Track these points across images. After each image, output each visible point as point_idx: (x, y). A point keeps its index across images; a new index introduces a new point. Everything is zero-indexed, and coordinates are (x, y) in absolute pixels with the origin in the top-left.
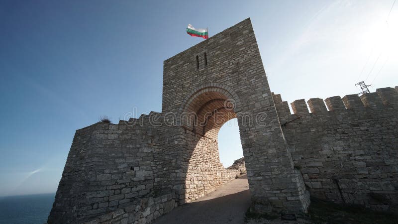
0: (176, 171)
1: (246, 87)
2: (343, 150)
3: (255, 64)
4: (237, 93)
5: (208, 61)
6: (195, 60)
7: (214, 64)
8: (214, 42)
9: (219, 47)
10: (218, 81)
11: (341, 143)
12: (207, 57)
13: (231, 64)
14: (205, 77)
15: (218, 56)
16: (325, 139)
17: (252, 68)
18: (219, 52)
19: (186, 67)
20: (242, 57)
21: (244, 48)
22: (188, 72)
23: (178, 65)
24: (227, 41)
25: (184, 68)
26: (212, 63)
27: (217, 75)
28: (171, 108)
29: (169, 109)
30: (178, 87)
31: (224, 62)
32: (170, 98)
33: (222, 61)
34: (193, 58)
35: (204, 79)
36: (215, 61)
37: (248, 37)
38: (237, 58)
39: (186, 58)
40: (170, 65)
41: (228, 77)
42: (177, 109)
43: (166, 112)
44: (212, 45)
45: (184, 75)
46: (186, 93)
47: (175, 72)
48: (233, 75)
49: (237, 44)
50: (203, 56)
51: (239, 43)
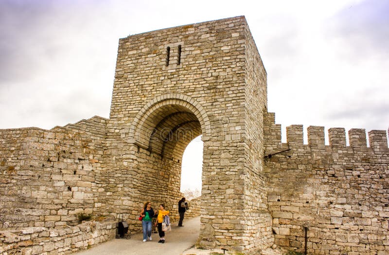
3: (237, 85)
4: (209, 116)
5: (182, 61)
6: (165, 53)
7: (188, 68)
8: (194, 35)
10: (189, 94)
12: (182, 54)
13: (210, 75)
14: (175, 83)
15: (195, 58)
18: (198, 52)
20: (225, 70)
21: (229, 58)
22: (153, 68)
23: (139, 51)
24: (211, 39)
25: (147, 59)
26: (187, 65)
27: (189, 84)
28: (122, 116)
29: (119, 116)
30: (135, 87)
31: (202, 70)
32: (123, 101)
33: (199, 67)
34: (163, 49)
35: (173, 85)
36: (190, 63)
37: (237, 44)
38: (218, 69)
39: (152, 45)
40: (128, 48)
41: (203, 92)
42: (131, 118)
43: (115, 119)
44: (190, 38)
45: (146, 72)
46: (146, 98)
47: (134, 61)
48: (209, 91)
49: (222, 49)
50: (177, 51)
51: (225, 49)
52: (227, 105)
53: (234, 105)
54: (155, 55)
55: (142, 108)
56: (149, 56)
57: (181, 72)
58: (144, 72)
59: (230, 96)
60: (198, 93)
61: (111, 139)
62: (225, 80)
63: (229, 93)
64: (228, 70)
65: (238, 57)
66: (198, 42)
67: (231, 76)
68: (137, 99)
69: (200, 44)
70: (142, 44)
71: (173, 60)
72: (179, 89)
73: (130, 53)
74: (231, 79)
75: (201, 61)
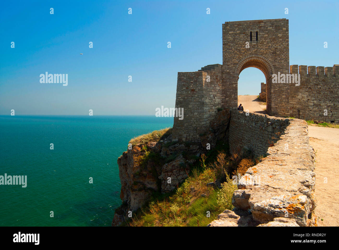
0: (235, 101)
1: (279, 64)
2: (307, 97)
3: (286, 53)
4: (273, 66)
5: (259, 39)
6: (249, 34)
7: (262, 43)
8: (264, 27)
9: (267, 32)
10: (264, 55)
11: (307, 93)
12: (259, 36)
13: (273, 47)
14: (256, 50)
15: (265, 38)
16: (301, 90)
17: (284, 54)
18: (267, 35)
19: (243, 37)
20: (280, 46)
21: (281, 40)
22: (244, 41)
23: (235, 32)
24: (273, 30)
25: (241, 37)
26: (261, 42)
27: (263, 51)
28: (230, 64)
29: (228, 64)
30: (235, 50)
31: (269, 44)
32: (229, 56)
33: (268, 43)
34: (248, 32)
35: (255, 51)
36: (263, 41)
37: (286, 33)
38: (277, 45)
39: (242, 30)
40: (228, 30)
41: (270, 55)
42: (235, 65)
43: (226, 65)
44: (262, 28)
45: (241, 43)
46: (242, 56)
47: (233, 37)
48: (273, 55)
49: (278, 35)
50: (256, 34)
51: (280, 35)
52: (282, 61)
53: (284, 61)
54: (244, 35)
55: (240, 60)
56: (241, 35)
57: (259, 45)
58: (239, 43)
59: (283, 57)
60: (268, 55)
61: (225, 75)
62: (280, 50)
63: (282, 56)
64: (281, 46)
65: (286, 40)
66: (266, 31)
67: (283, 49)
68: (237, 56)
69: (268, 32)
70: (236, 28)
71: (254, 38)
72: (258, 53)
73: (230, 32)
74: (283, 50)
75: (268, 40)
